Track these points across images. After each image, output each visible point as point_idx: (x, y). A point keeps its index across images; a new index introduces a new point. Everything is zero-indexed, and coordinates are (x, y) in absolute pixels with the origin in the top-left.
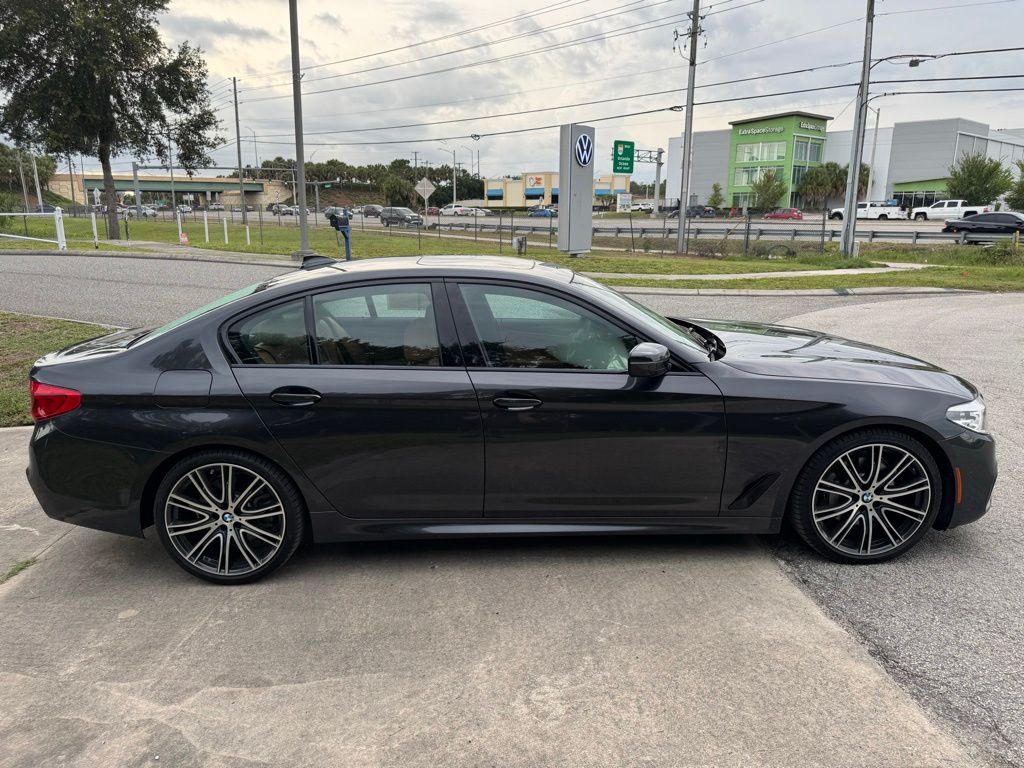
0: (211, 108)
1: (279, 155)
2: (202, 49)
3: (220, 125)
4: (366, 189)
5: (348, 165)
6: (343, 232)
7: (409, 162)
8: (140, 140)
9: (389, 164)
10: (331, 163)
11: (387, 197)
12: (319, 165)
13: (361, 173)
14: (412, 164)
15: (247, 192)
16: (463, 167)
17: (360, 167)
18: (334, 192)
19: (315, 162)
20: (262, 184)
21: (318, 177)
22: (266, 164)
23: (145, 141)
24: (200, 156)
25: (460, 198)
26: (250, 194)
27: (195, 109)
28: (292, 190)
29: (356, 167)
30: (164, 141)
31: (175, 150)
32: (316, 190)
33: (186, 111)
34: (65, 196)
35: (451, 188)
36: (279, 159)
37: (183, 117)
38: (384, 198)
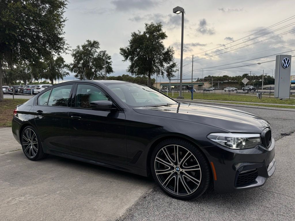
0: (175, 62)
1: (209, 75)
2: (173, 47)
3: (177, 66)
4: (234, 83)
5: (229, 76)
6: (191, 91)
7: (248, 74)
8: (158, 72)
9: (242, 75)
10: (224, 76)
11: (240, 85)
12: (220, 77)
13: (233, 79)
14: (249, 75)
15: (199, 86)
16: (268, 75)
17: (233, 77)
18: (224, 84)
19: (219, 76)
20: (204, 83)
21: (220, 80)
22: (206, 77)
23: (159, 72)
24: (171, 74)
25: (264, 84)
26: (200, 86)
27: (171, 63)
28: (211, 84)
29: (232, 77)
30: (164, 71)
31: (166, 73)
32: (219, 84)
33: (169, 63)
34: (155, 87)
35: (262, 81)
36: (209, 76)
37: (168, 65)
38: (239, 85)
